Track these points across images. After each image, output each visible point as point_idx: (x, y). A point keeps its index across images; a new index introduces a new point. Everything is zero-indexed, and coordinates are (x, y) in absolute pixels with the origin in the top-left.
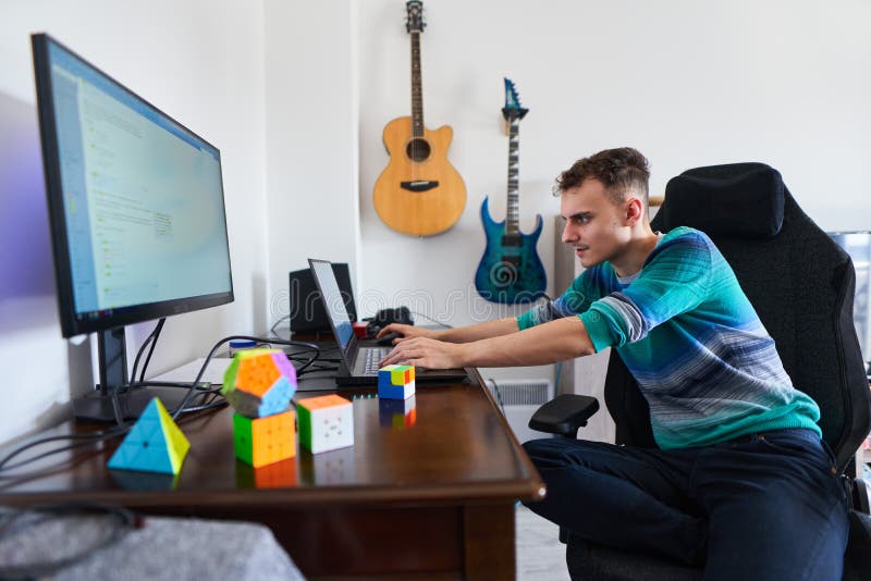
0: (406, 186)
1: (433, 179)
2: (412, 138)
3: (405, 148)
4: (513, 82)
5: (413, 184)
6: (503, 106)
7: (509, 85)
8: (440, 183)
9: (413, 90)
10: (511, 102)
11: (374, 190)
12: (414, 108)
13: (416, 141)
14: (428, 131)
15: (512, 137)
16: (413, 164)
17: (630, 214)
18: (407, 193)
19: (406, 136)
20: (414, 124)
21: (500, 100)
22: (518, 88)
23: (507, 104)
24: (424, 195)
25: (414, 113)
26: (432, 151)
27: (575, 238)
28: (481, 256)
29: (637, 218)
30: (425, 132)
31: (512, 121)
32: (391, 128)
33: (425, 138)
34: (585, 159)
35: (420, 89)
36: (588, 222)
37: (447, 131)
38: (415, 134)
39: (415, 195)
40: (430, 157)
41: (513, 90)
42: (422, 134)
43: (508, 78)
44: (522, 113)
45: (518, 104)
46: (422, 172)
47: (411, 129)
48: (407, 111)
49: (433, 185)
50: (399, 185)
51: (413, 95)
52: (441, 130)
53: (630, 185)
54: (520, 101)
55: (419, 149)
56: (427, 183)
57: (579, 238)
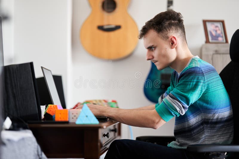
0: (101, 28)
1: (118, 24)
3: (100, 5)
5: (105, 27)
8: (122, 27)
11: (81, 31)
16: (106, 14)
18: (101, 32)
24: (112, 34)
26: (118, 6)
27: (151, 57)
29: (176, 45)
34: (149, 21)
36: (154, 50)
39: (106, 34)
40: (116, 10)
46: (111, 20)
49: (118, 27)
50: (96, 27)
53: (170, 30)
55: (110, 5)
56: (114, 26)
57: (153, 57)
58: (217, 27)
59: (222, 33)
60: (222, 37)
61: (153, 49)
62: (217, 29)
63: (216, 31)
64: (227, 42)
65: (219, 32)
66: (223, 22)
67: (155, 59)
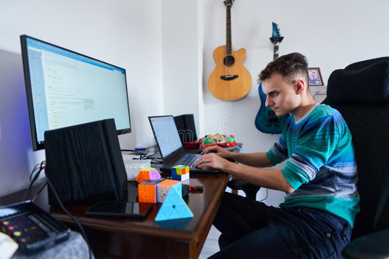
0: (223, 78)
1: (236, 74)
2: (226, 55)
3: (223, 60)
4: (277, 24)
5: (226, 77)
6: (271, 36)
7: (275, 26)
8: (239, 76)
9: (227, 32)
10: (275, 34)
11: (209, 80)
12: (227, 41)
13: (228, 57)
14: (234, 52)
15: (275, 51)
16: (226, 68)
17: (298, 88)
18: (223, 81)
19: (223, 55)
20: (227, 48)
21: (270, 33)
22: (279, 27)
23: (273, 36)
24: (231, 82)
25: (227, 43)
26: (236, 61)
27: (271, 104)
28: (258, 110)
29: (303, 90)
30: (232, 53)
31: (275, 43)
32: (216, 52)
33: (232, 55)
35: (230, 32)
36: (277, 96)
37: (243, 51)
38: (227, 54)
39: (227, 82)
40: (235, 63)
41: (277, 28)
42: (231, 53)
43: (274, 22)
44: (280, 39)
45: (279, 35)
46: (231, 71)
47: (226, 51)
48: (224, 43)
49: (236, 77)
50: (220, 77)
51: (227, 35)
52: (240, 51)
53: (296, 73)
54: (280, 33)
55: (229, 60)
56: (232, 76)
57: (274, 104)
58: (314, 73)
59: (318, 77)
60: (319, 81)
61: (275, 94)
62: (314, 74)
63: (314, 76)
64: (323, 85)
65: (316, 77)
66: (318, 69)
67: (276, 106)
